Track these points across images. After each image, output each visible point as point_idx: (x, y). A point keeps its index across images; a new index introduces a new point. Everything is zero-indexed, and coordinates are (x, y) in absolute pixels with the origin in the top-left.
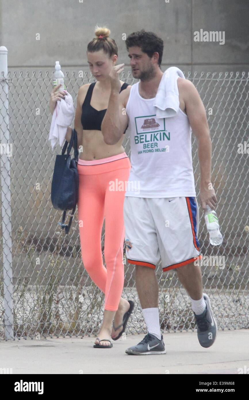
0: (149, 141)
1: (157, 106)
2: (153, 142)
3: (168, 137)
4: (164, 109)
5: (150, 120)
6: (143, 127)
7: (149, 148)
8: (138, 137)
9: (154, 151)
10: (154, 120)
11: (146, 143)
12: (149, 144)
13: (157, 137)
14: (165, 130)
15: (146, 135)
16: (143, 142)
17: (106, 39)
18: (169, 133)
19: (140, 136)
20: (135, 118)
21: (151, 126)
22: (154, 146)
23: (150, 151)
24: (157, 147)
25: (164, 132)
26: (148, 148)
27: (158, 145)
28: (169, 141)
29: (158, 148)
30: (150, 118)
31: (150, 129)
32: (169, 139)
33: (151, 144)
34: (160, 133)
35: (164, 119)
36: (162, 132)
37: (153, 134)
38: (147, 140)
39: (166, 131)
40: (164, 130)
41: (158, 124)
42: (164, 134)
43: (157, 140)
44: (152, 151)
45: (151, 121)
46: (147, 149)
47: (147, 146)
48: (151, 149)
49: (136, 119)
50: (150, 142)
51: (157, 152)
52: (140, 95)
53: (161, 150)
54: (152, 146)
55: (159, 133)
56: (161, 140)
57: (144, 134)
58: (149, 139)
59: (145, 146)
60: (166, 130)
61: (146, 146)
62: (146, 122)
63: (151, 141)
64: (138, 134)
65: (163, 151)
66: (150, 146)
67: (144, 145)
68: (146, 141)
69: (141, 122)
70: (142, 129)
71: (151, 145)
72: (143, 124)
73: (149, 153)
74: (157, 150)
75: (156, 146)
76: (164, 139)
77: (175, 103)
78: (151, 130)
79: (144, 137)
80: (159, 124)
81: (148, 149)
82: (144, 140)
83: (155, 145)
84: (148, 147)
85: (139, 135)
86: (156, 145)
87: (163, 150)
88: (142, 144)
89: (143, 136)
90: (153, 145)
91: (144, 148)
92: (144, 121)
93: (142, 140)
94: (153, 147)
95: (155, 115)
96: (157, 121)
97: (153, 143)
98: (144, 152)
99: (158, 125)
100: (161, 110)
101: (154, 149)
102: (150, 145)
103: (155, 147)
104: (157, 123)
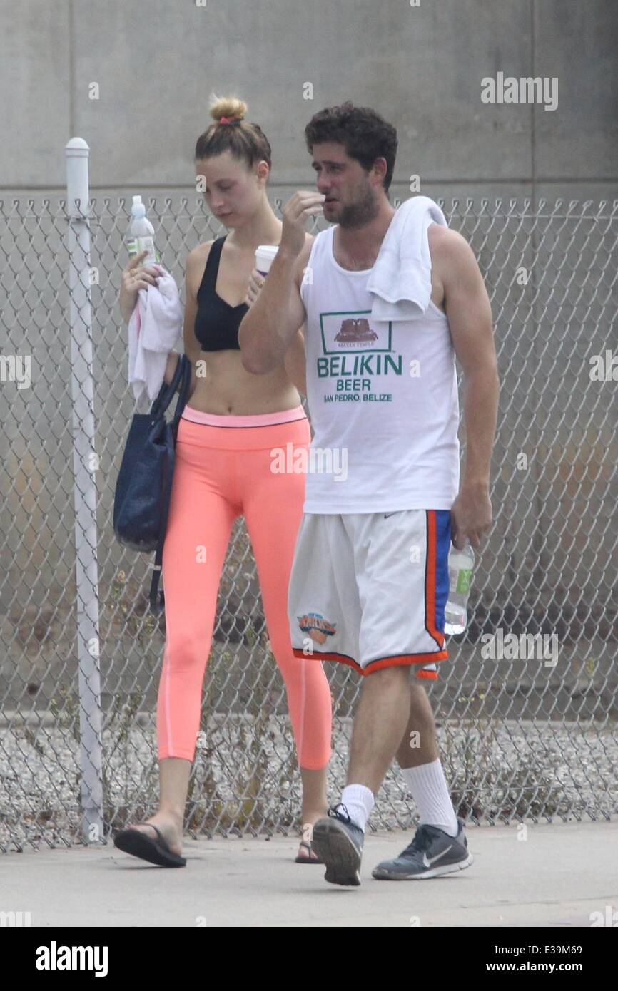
0: (349, 374)
1: (375, 290)
2: (358, 376)
3: (398, 367)
4: (393, 301)
5: (357, 322)
6: (340, 338)
7: (350, 389)
8: (326, 360)
9: (361, 398)
10: (365, 322)
11: (344, 378)
12: (350, 380)
13: (369, 364)
14: (390, 350)
15: (344, 359)
16: (336, 375)
17: (239, 126)
18: (400, 358)
19: (333, 359)
20: (321, 315)
21: (358, 336)
22: (361, 387)
23: (350, 398)
24: (369, 389)
25: (387, 354)
26: (346, 389)
27: (371, 386)
28: (399, 376)
29: (372, 392)
30: (356, 317)
31: (356, 344)
32: (399, 371)
33: (355, 381)
34: (379, 357)
35: (390, 323)
36: (383, 355)
37: (360, 356)
38: (346, 371)
39: (394, 352)
40: (387, 348)
41: (375, 334)
42: (388, 358)
43: (370, 372)
44: (356, 397)
45: (359, 324)
46: (344, 392)
47: (344, 385)
48: (352, 392)
49: (324, 317)
50: (352, 377)
51: (369, 403)
52: (336, 260)
53: (378, 398)
54: (356, 387)
55: (376, 354)
56: (379, 372)
57: (341, 356)
58: (349, 367)
59: (340, 385)
60: (392, 349)
61: (342, 385)
62: (346, 326)
63: (355, 373)
64: (326, 353)
65: (383, 400)
66: (352, 387)
67: (338, 381)
68: (343, 373)
69: (333, 326)
70: (337, 343)
71: (354, 385)
72: (338, 330)
73: (349, 403)
74: (368, 398)
75: (366, 388)
76: (386, 372)
77: (420, 288)
78: (356, 346)
79: (340, 362)
80: (377, 334)
81: (348, 393)
82: (338, 370)
83: (363, 384)
84: (348, 387)
85: (329, 357)
86: (367, 384)
87: (382, 397)
88: (336, 378)
89: (338, 358)
90: (359, 385)
91: (338, 390)
92: (341, 323)
93: (335, 370)
94: (358, 389)
95: (369, 312)
96: (372, 327)
97: (359, 380)
98: (338, 400)
99: (374, 337)
100: (384, 302)
101: (361, 394)
102: (352, 383)
103: (363, 389)
104: (373, 331)
